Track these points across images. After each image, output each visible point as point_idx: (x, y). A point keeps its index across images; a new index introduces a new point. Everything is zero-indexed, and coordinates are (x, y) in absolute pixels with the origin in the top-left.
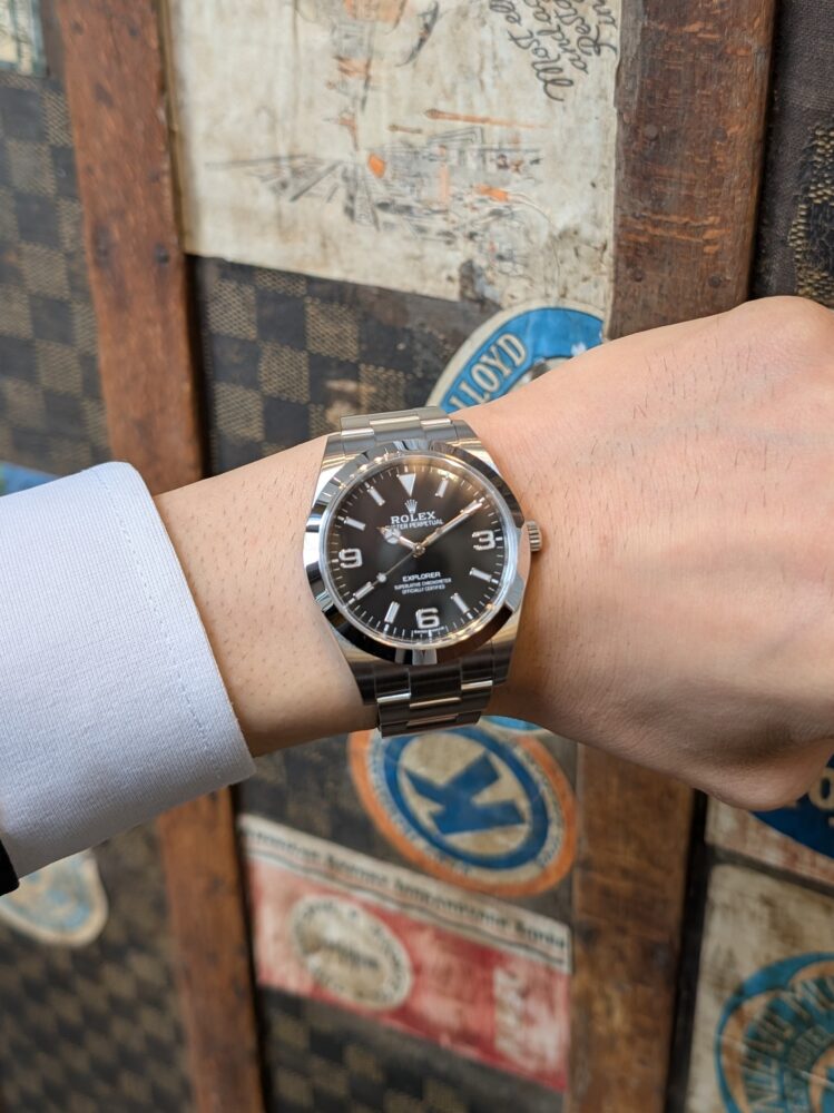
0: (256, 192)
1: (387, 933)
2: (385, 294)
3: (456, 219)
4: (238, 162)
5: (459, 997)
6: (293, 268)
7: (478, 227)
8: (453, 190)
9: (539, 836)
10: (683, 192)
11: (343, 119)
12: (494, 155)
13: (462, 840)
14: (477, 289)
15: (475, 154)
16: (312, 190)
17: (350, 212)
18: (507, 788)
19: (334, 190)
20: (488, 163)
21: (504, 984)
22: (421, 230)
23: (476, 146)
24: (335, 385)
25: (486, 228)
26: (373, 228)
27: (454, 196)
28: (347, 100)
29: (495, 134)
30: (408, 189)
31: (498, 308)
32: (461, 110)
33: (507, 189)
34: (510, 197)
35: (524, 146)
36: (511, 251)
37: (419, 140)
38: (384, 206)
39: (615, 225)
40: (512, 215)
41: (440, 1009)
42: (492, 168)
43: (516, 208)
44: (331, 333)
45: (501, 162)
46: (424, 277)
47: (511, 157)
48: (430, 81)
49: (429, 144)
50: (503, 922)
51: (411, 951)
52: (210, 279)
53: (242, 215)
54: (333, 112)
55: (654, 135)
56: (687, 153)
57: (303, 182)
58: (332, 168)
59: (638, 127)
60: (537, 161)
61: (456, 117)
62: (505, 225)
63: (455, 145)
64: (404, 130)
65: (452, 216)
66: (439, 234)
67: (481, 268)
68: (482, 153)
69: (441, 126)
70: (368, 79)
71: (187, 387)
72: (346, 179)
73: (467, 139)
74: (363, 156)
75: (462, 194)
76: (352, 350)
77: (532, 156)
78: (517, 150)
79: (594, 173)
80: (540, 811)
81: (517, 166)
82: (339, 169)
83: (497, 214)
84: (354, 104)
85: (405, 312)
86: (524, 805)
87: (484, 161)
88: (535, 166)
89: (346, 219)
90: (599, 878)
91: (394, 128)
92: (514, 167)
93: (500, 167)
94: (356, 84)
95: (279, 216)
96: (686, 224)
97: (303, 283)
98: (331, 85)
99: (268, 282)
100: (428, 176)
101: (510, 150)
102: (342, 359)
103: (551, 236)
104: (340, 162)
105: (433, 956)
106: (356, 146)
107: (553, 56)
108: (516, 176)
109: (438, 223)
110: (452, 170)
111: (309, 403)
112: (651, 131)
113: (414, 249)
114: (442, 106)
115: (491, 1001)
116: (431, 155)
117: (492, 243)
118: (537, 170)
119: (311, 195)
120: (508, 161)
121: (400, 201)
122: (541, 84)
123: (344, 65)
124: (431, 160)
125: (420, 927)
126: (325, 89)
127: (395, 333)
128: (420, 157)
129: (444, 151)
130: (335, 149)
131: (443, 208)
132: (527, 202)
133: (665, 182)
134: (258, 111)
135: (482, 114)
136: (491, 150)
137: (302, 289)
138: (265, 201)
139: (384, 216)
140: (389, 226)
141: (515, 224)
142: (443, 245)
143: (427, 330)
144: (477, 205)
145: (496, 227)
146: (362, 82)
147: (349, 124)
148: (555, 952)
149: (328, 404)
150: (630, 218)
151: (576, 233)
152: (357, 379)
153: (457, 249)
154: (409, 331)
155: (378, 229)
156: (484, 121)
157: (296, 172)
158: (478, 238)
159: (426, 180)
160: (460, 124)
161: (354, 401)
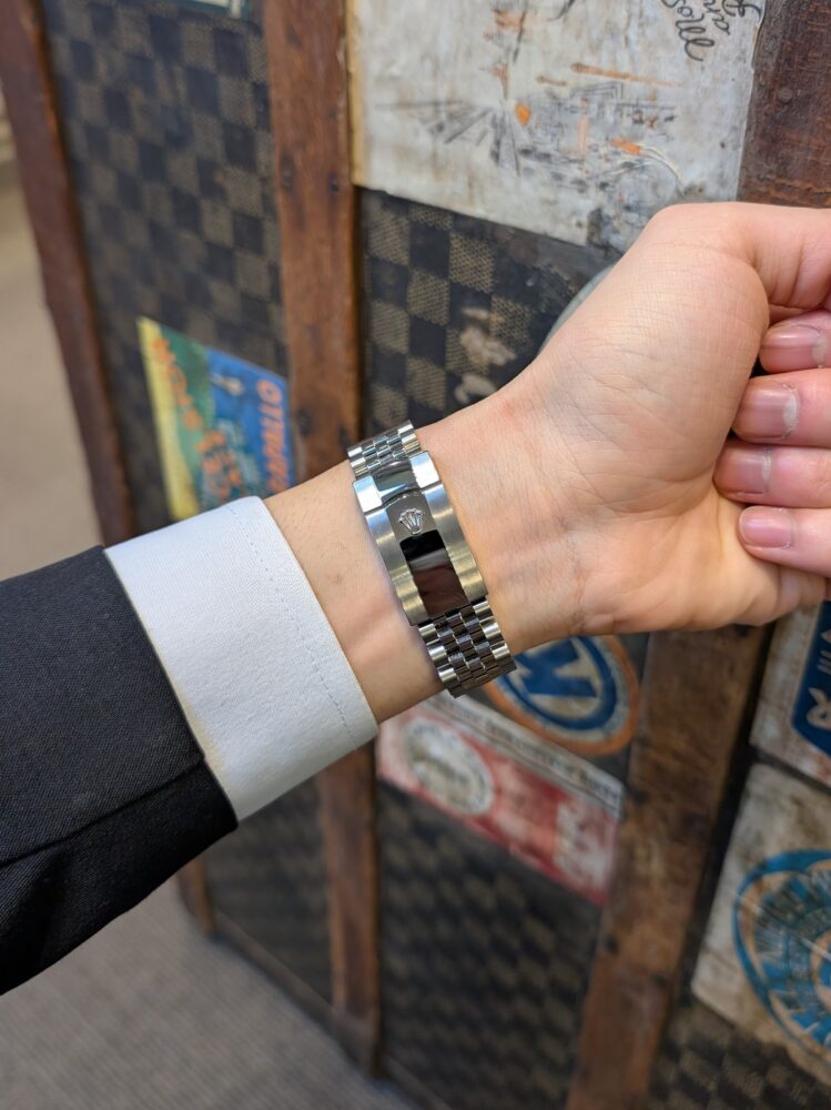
0: (416, 133)
1: (477, 760)
2: (520, 234)
3: (591, 169)
4: (404, 105)
5: (528, 818)
6: (443, 203)
7: (609, 178)
8: (591, 141)
9: (608, 710)
10: (810, 158)
11: (496, 69)
12: (631, 110)
13: (543, 701)
14: (603, 236)
15: (613, 108)
16: (465, 134)
17: (496, 156)
18: (584, 667)
19: (483, 135)
20: (624, 116)
21: (567, 816)
22: (558, 177)
23: (615, 101)
24: (470, 312)
25: (617, 179)
26: (515, 173)
27: (590, 147)
28: (501, 52)
29: (635, 90)
30: (549, 137)
32: (606, 65)
33: (641, 144)
34: (642, 152)
35: (660, 103)
36: (638, 202)
37: (564, 92)
38: (526, 152)
39: (739, 185)
40: (643, 168)
41: (513, 824)
42: (627, 122)
43: (647, 163)
44: (470, 265)
45: (637, 117)
46: (556, 220)
47: (647, 113)
48: (578, 36)
49: (572, 96)
50: (570, 769)
51: (495, 775)
52: (373, 207)
53: (404, 153)
54: (488, 61)
55: (788, 98)
56: (819, 119)
57: (457, 126)
58: (484, 114)
59: (773, 90)
60: (671, 119)
61: (599, 72)
62: (634, 178)
63: (597, 98)
64: (550, 82)
65: (586, 166)
66: (573, 182)
67: (608, 217)
68: (619, 108)
69: (586, 79)
70: (522, 32)
71: (348, 301)
72: (494, 124)
73: (607, 94)
74: (511, 104)
75: (597, 145)
76: (486, 282)
77: (667, 113)
78: (654, 107)
79: (725, 134)
80: (611, 692)
81: (652, 122)
82: (490, 115)
83: (629, 166)
84: (507, 55)
85: (536, 252)
86: (597, 683)
87: (621, 116)
88: (668, 123)
89: (492, 162)
90: (653, 754)
91: (542, 79)
92: (648, 123)
93: (635, 122)
94: (510, 35)
95: (434, 156)
96: (810, 189)
97: (450, 217)
98: (488, 37)
99: (419, 215)
100: (566, 126)
101: (647, 107)
102: (478, 290)
103: (678, 192)
104: (490, 110)
105: (512, 784)
106: (506, 94)
107: (697, 15)
108: (650, 132)
109: (574, 172)
110: (592, 122)
111: (445, 326)
112: (785, 94)
113: (548, 194)
114: (589, 60)
115: (554, 827)
116: (572, 107)
117: (620, 194)
118: (672, 127)
119: (463, 138)
120: (644, 117)
121: (541, 149)
122: (684, 43)
123: (501, 19)
124: (573, 112)
125: (502, 760)
126: (483, 41)
127: (524, 271)
128: (562, 108)
129: (585, 105)
130: (488, 97)
131: (580, 158)
132: (657, 157)
133: (793, 146)
134: (423, 59)
135: (625, 68)
136: (629, 105)
137: (448, 223)
138: (424, 141)
139: (526, 162)
140: (529, 171)
141: (645, 177)
142: (576, 193)
143: (554, 270)
144: (610, 157)
145: (627, 179)
146: (516, 35)
147: (502, 74)
148: (610, 801)
149: (462, 329)
150: (754, 180)
151: (701, 190)
152: (488, 307)
153: (588, 197)
154: (537, 270)
155: (519, 174)
156: (625, 76)
157: (452, 116)
158: (607, 189)
159: (566, 130)
160: (602, 79)
161: (485, 328)
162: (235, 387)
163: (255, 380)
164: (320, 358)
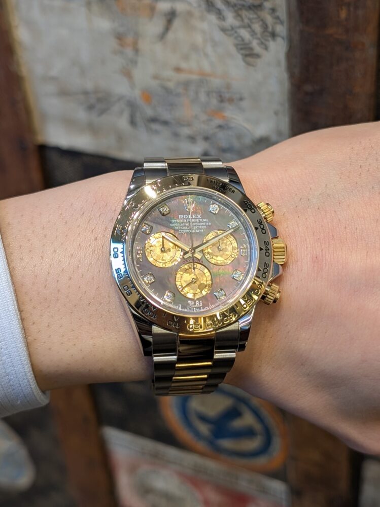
0: (76, 111)
3: (196, 129)
4: (64, 93)
7: (210, 134)
8: (193, 113)
11: (123, 72)
12: (215, 95)
13: (227, 443)
15: (204, 94)
17: (133, 123)
19: (122, 111)
22: (176, 134)
23: (204, 90)
25: (214, 135)
27: (193, 117)
29: (216, 82)
30: (166, 112)
32: (195, 68)
33: (225, 114)
34: (227, 119)
35: (233, 90)
36: (230, 147)
37: (171, 85)
38: (153, 120)
40: (229, 128)
42: (214, 102)
43: (231, 125)
48: (174, 52)
49: (177, 87)
52: (54, 158)
53: (69, 123)
57: (103, 106)
58: (120, 99)
60: (241, 99)
61: (190, 72)
62: (225, 134)
63: (193, 89)
64: (161, 79)
65: (193, 127)
66: (186, 137)
68: (208, 94)
69: (183, 77)
70: (136, 50)
72: (128, 105)
73: (199, 86)
74: (138, 92)
75: (197, 116)
77: (239, 96)
81: (230, 101)
82: (125, 100)
83: (221, 127)
87: (210, 98)
89: (131, 127)
91: (155, 77)
93: (220, 101)
94: (129, 52)
95: (91, 124)
98: (114, 52)
99: (88, 160)
100: (176, 105)
107: (247, 41)
108: (230, 107)
109: (186, 131)
110: (192, 102)
114: (184, 65)
116: (178, 93)
118: (243, 104)
119: (109, 113)
121: (162, 118)
122: (241, 56)
123: (121, 42)
124: (179, 97)
125: (205, 483)
126: (111, 55)
128: (172, 94)
129: (186, 92)
130: (121, 88)
131: (188, 123)
135: (208, 70)
138: (82, 115)
139: (154, 126)
141: (231, 133)
142: (189, 143)
144: (207, 122)
145: (221, 135)
146: (133, 52)
147: (128, 75)
156: (208, 75)
157: (99, 100)
158: (209, 140)
160: (195, 77)
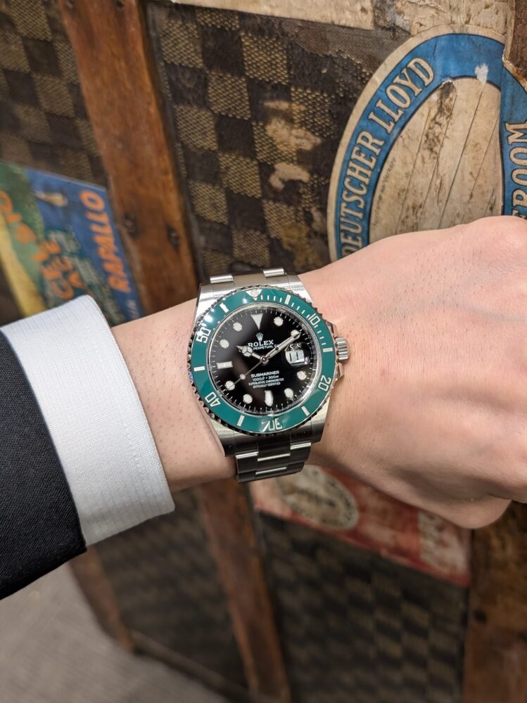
1: (340, 486)
2: (307, 25)
5: (392, 527)
6: (228, 6)
14: (389, 18)
21: (427, 522)
24: (271, 105)
31: (408, 34)
44: (264, 59)
46: (341, 9)
51: (357, 497)
76: (283, 75)
85: (324, 40)
97: (237, 17)
99: (207, 19)
102: (276, 82)
105: (374, 501)
111: (249, 119)
115: (416, 531)
127: (318, 60)
137: (236, 24)
143: (346, 55)
149: (266, 121)
152: (289, 99)
154: (330, 57)
161: (288, 118)
162: (58, 200)
163: (76, 191)
164: (135, 165)
